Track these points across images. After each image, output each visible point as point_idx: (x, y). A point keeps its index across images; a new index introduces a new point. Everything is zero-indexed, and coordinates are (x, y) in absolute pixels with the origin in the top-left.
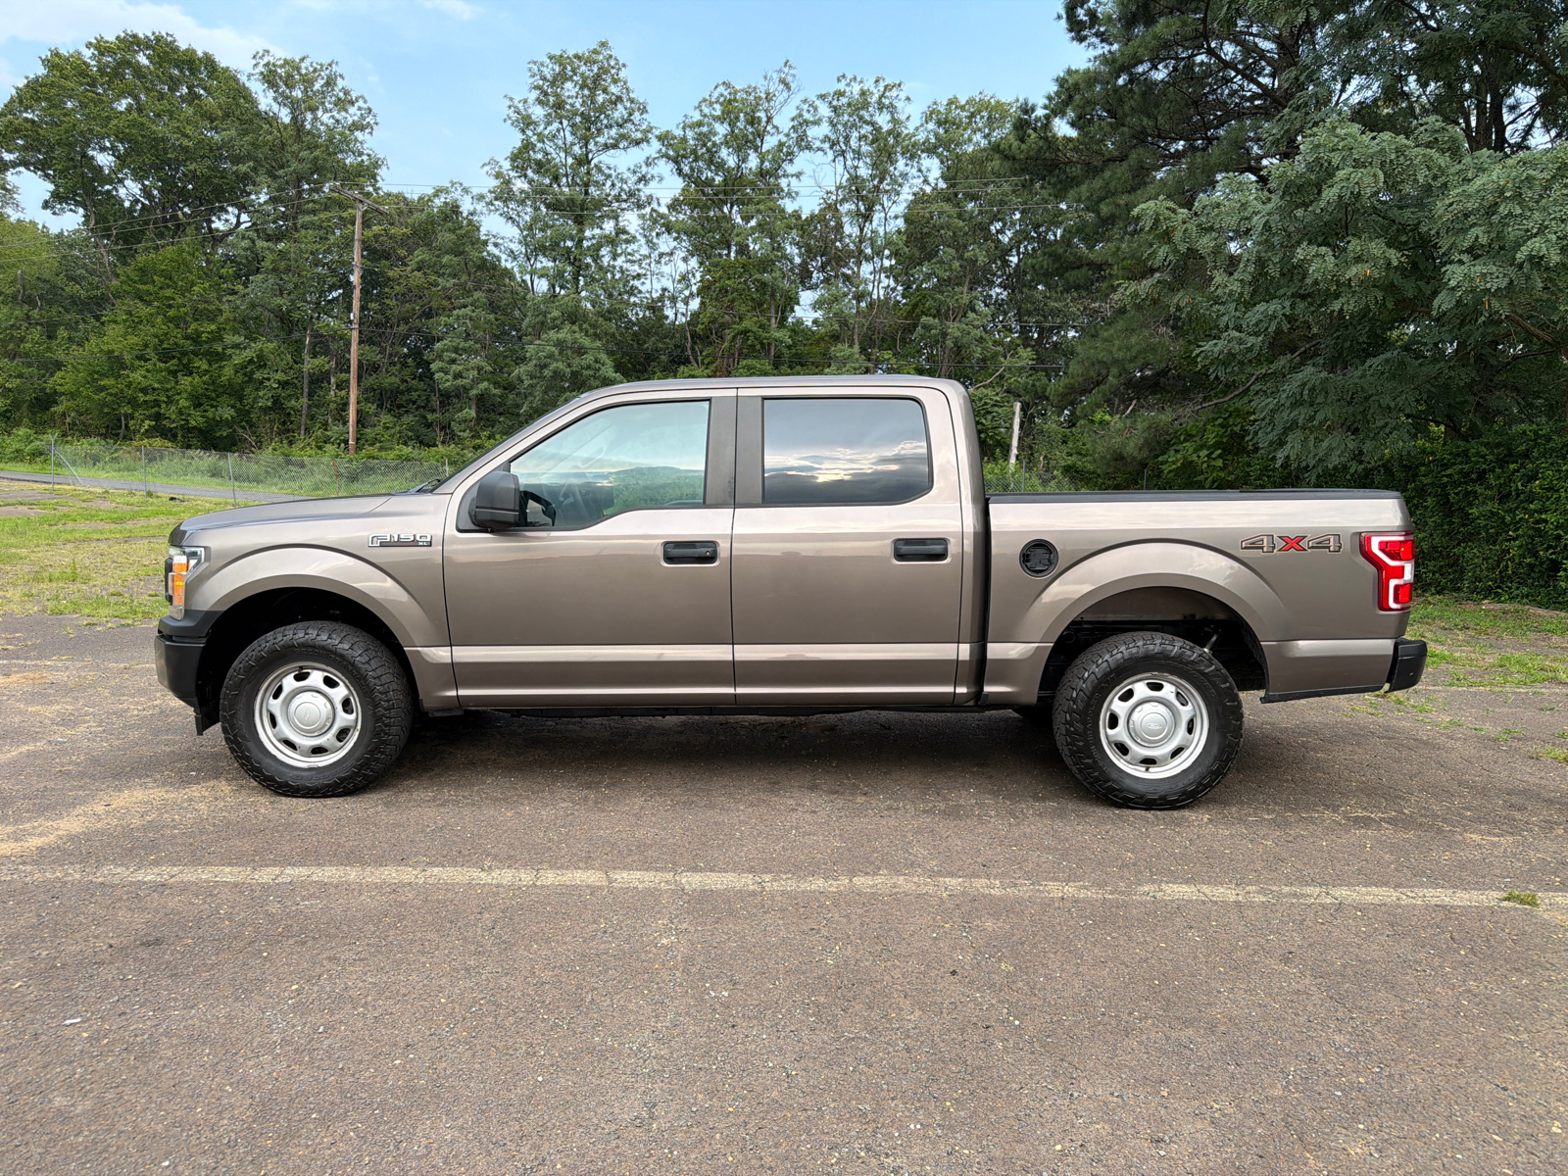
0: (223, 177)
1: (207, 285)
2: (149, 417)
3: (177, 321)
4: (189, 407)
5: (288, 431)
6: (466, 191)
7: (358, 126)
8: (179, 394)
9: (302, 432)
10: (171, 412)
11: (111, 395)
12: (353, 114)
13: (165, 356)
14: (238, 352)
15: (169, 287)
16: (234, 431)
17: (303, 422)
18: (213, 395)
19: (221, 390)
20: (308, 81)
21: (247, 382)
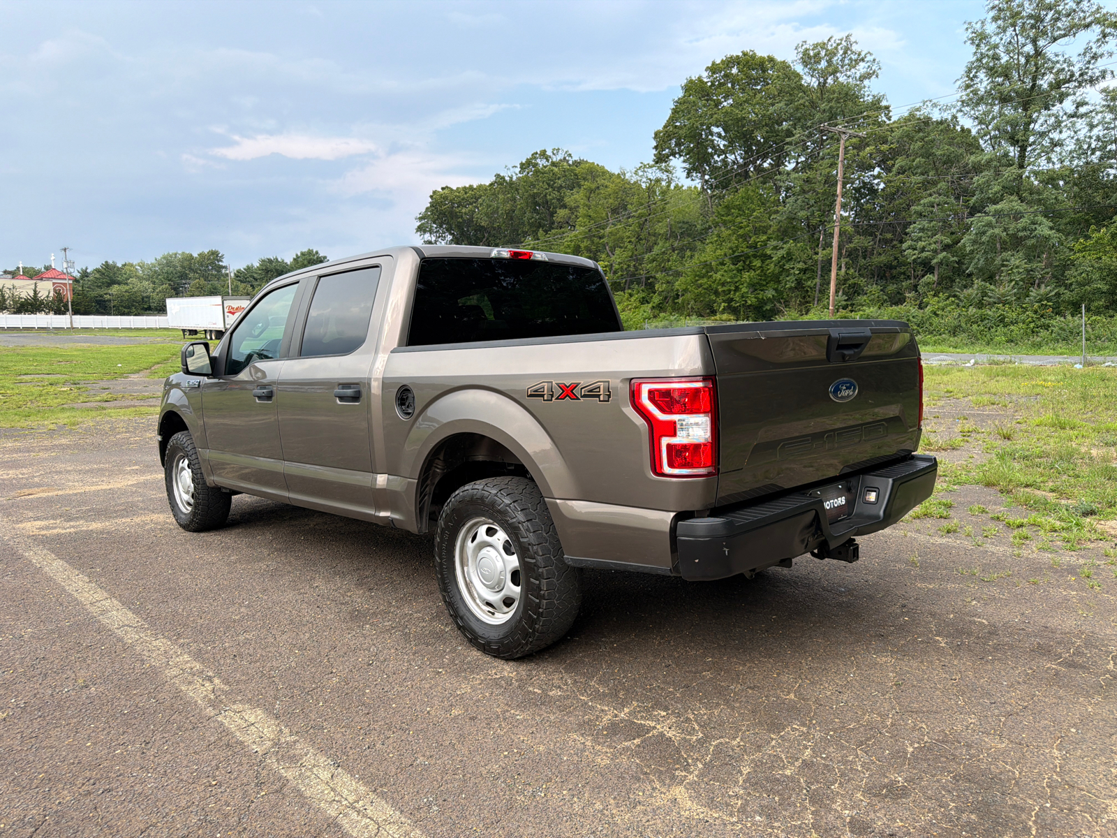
0: (778, 135)
1: (762, 210)
2: (724, 301)
3: (745, 237)
4: (747, 292)
5: (807, 302)
6: (935, 105)
7: (867, 76)
8: (742, 284)
9: (816, 302)
10: (737, 296)
11: (705, 289)
12: (862, 68)
13: (735, 260)
14: (775, 252)
15: (741, 215)
16: (775, 305)
17: (816, 295)
18: (764, 283)
19: (769, 279)
20: (832, 54)
21: (782, 271)
